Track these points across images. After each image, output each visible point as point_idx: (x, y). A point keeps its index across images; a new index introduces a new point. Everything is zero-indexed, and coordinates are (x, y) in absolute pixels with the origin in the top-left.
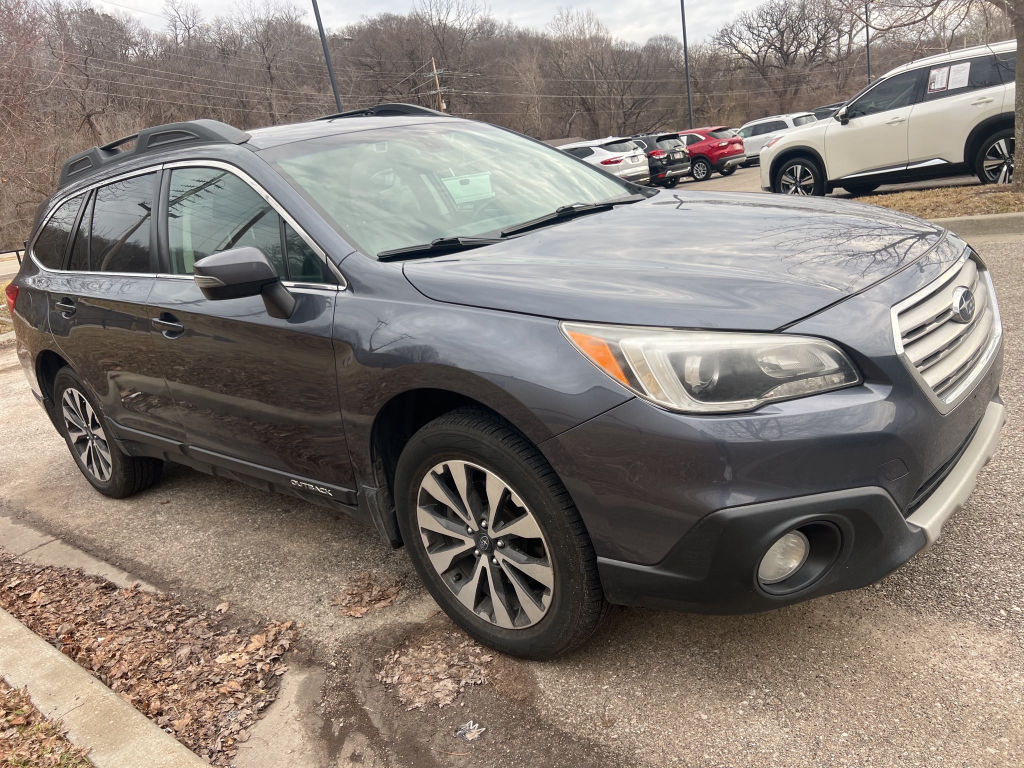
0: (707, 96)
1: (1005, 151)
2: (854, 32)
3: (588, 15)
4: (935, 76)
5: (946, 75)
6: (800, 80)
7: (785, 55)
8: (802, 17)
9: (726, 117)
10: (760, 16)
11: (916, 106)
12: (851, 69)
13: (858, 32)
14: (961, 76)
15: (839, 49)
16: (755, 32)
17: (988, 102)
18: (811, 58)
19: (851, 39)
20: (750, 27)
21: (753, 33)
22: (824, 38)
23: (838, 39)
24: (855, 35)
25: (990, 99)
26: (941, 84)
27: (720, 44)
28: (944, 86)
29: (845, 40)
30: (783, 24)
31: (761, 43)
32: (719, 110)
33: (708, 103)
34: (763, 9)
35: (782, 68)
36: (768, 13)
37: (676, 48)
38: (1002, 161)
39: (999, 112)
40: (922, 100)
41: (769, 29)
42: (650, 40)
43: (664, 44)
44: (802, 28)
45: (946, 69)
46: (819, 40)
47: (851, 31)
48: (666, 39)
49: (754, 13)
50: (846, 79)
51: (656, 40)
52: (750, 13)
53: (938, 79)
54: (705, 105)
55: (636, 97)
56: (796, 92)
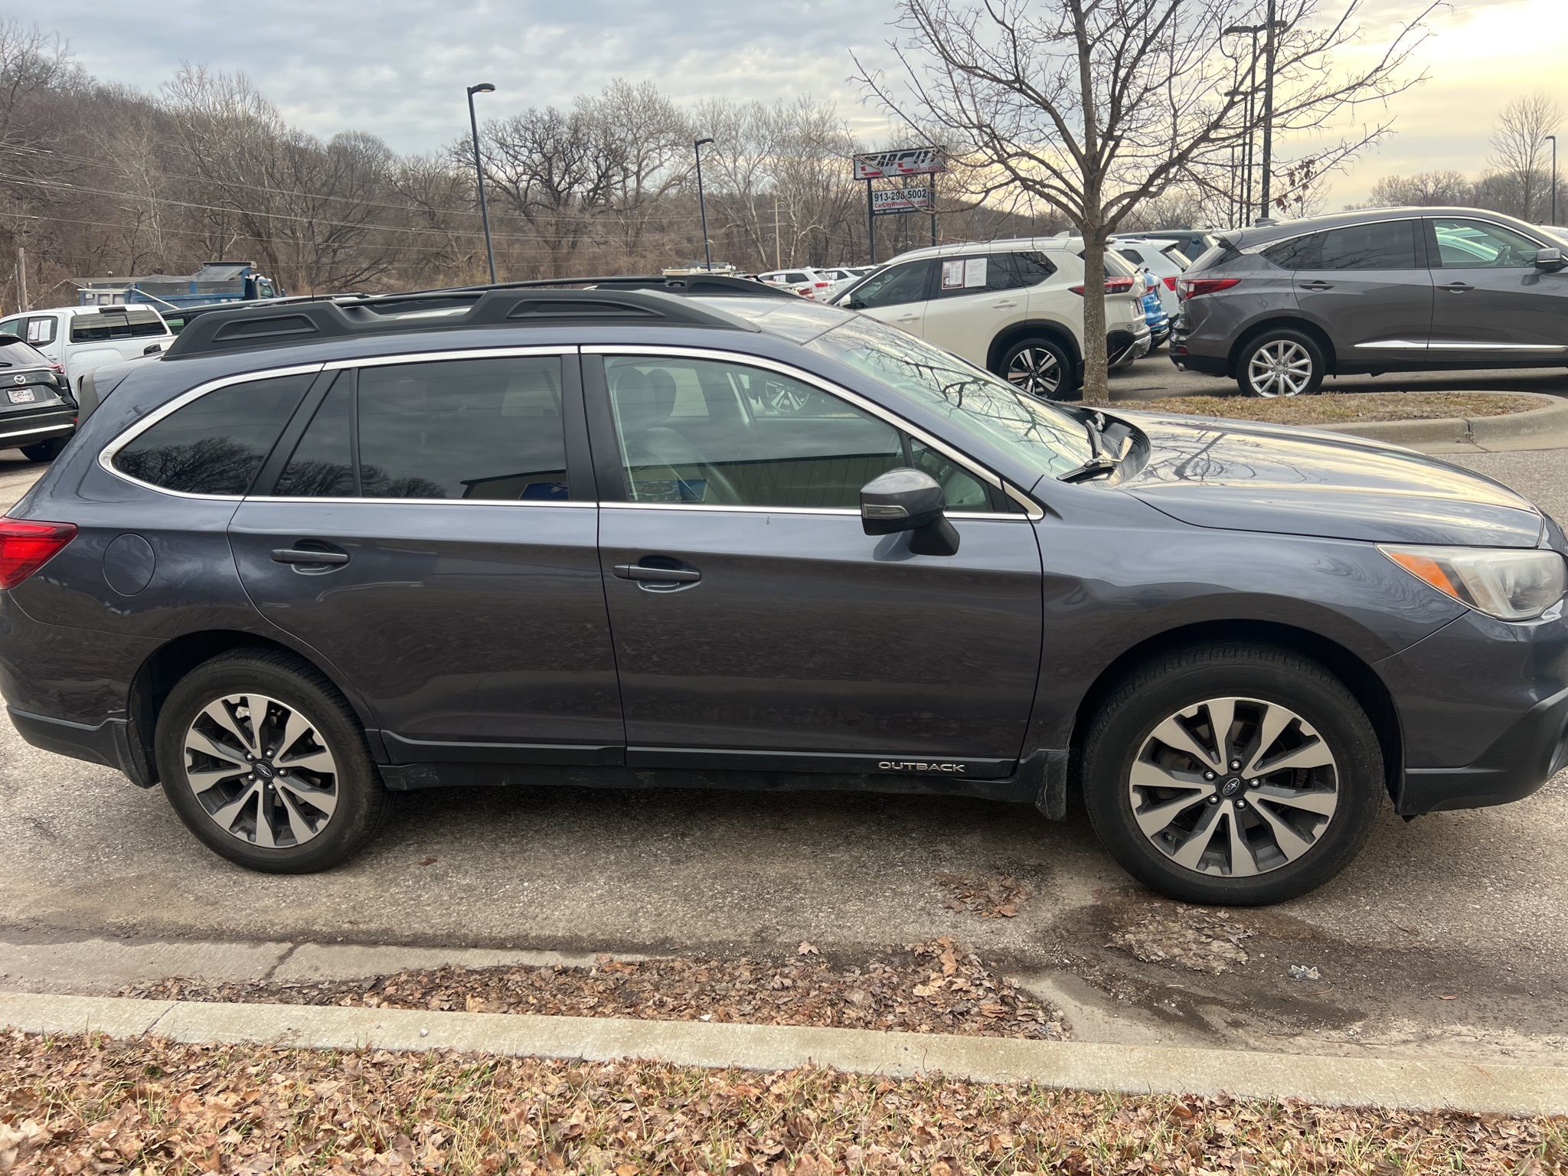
0: (450, 235)
1: (1031, 363)
2: (643, 173)
3: (239, 82)
4: (948, 269)
5: (961, 269)
6: (579, 230)
7: (555, 193)
8: (576, 142)
9: (480, 268)
10: (517, 130)
11: (931, 302)
12: (642, 223)
13: (647, 174)
14: (977, 274)
15: (625, 193)
16: (511, 152)
17: (1011, 306)
18: (590, 202)
19: (639, 182)
20: (503, 145)
21: (507, 153)
22: (604, 176)
23: (624, 181)
24: (644, 178)
25: (1014, 303)
26: (957, 279)
27: (459, 161)
28: (960, 282)
29: (632, 182)
30: (549, 146)
31: (520, 169)
32: (470, 258)
33: (452, 245)
34: (519, 122)
35: (553, 209)
36: (527, 129)
37: (381, 156)
38: (1027, 374)
39: (1023, 319)
40: (936, 297)
41: (530, 151)
42: (338, 137)
43: (362, 146)
44: (576, 157)
45: (960, 263)
46: (600, 178)
47: (639, 171)
48: (365, 139)
49: (507, 125)
50: (637, 234)
51: (348, 138)
52: (501, 123)
53: (953, 274)
54: (449, 249)
55: (335, 223)
56: (574, 245)
